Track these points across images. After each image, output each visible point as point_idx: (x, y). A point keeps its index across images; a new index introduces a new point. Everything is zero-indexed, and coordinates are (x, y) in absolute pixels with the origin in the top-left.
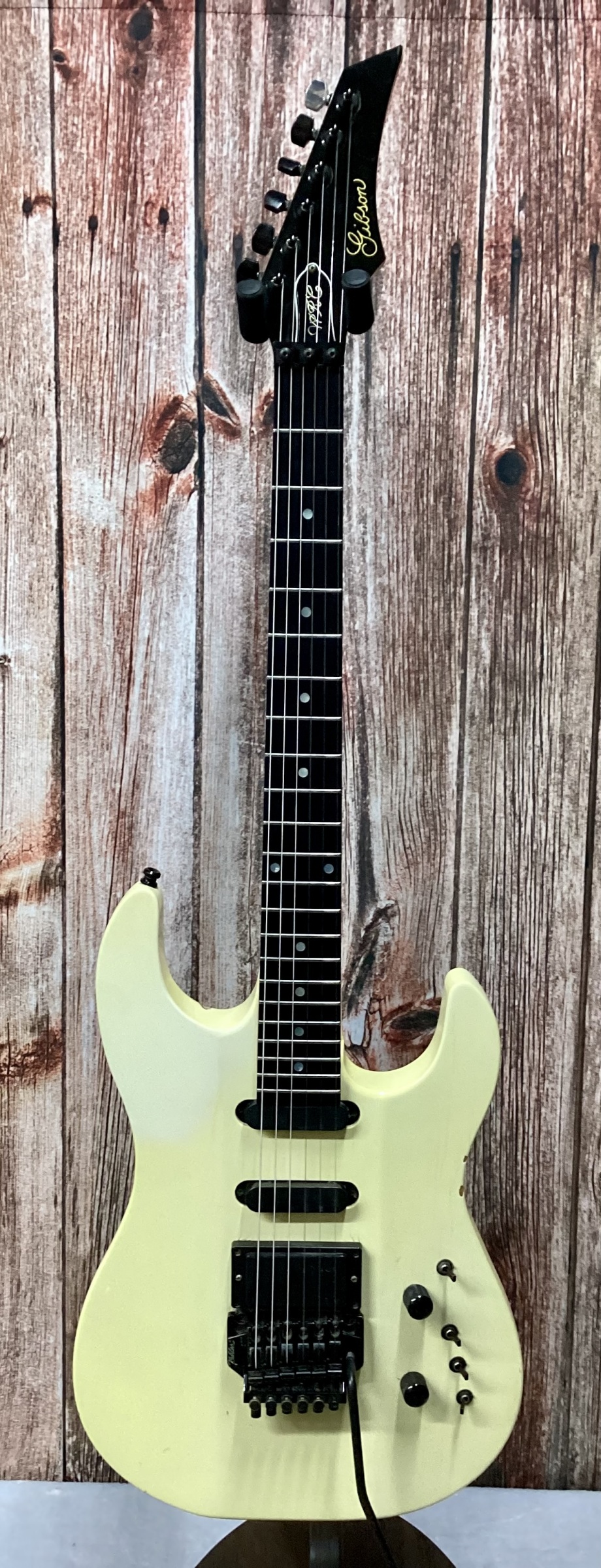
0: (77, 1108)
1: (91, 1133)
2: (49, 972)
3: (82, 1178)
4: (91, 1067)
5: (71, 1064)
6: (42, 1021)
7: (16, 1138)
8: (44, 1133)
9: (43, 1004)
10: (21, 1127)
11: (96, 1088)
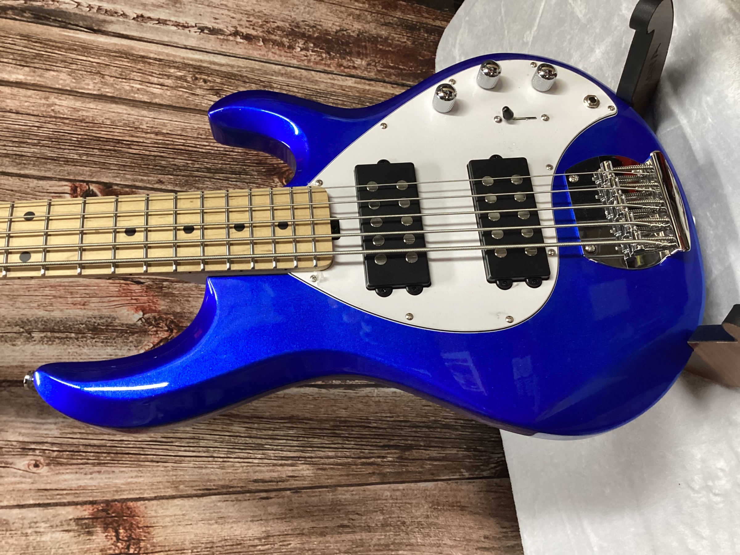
0: (175, 484)
1: (200, 471)
2: (26, 522)
3: (244, 476)
4: (134, 474)
5: (130, 494)
6: (82, 525)
7: (204, 541)
8: (199, 514)
9: (61, 525)
10: (192, 536)
11: (155, 469)
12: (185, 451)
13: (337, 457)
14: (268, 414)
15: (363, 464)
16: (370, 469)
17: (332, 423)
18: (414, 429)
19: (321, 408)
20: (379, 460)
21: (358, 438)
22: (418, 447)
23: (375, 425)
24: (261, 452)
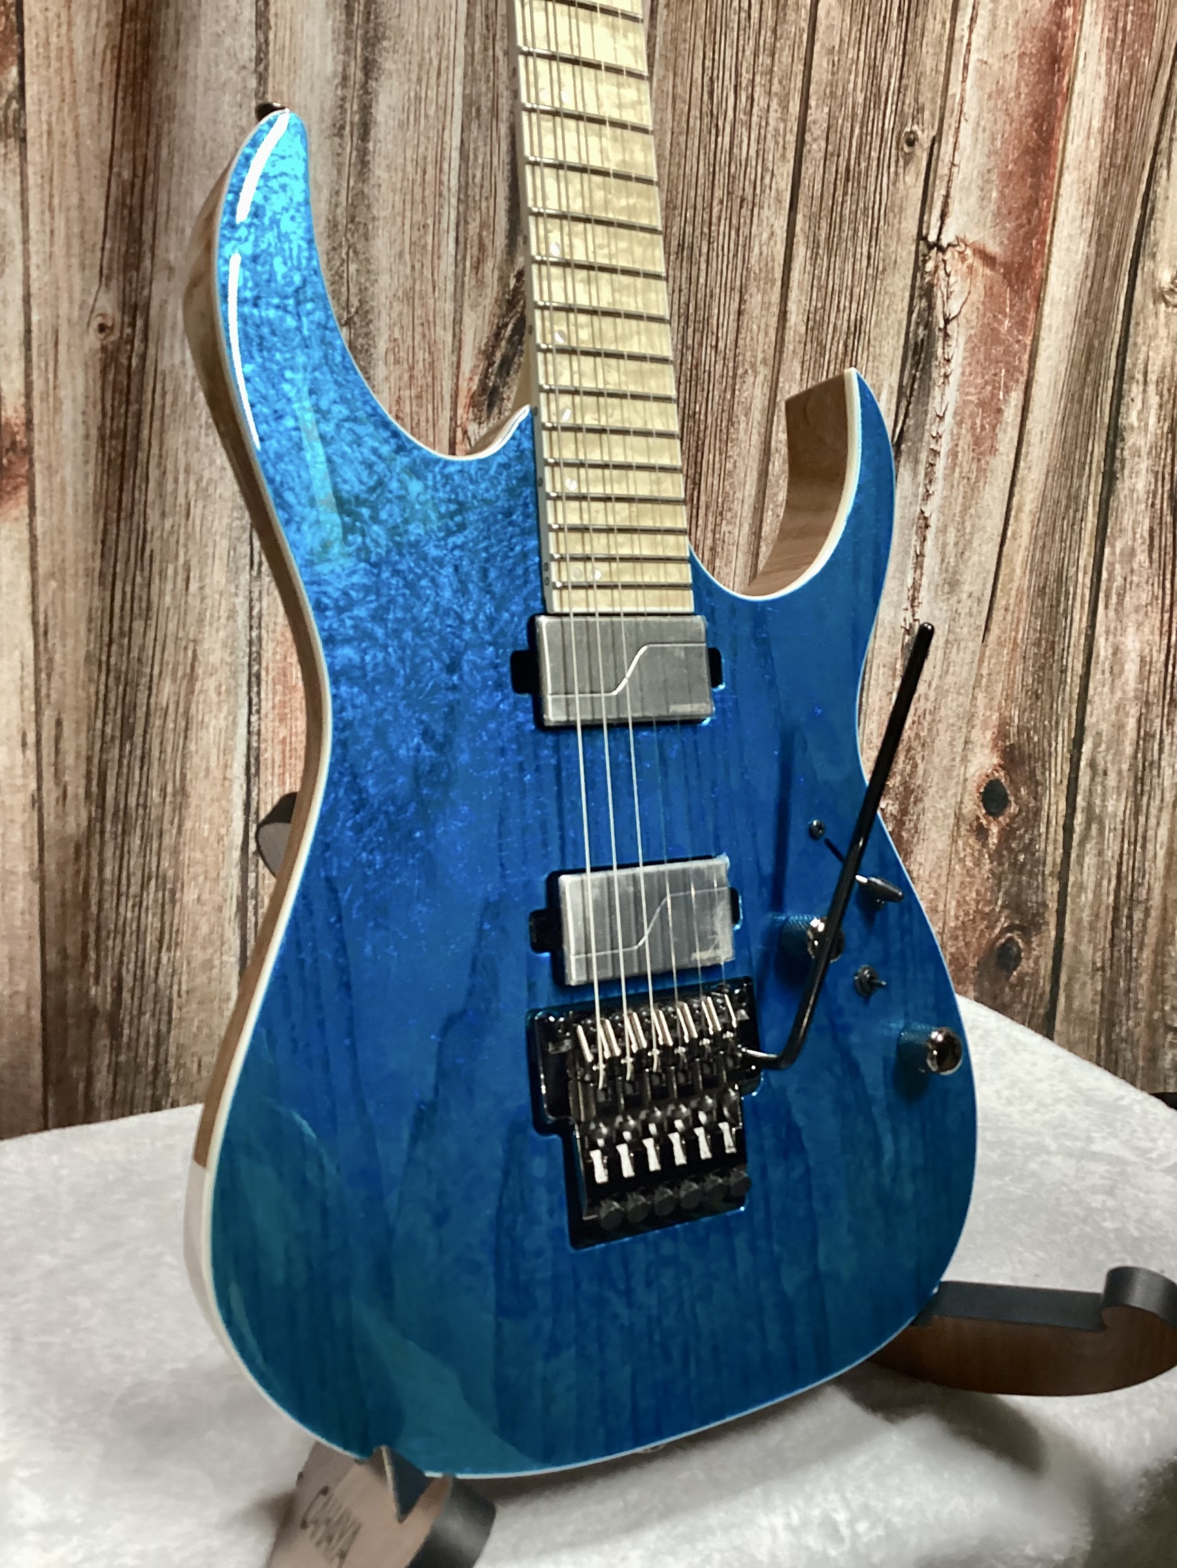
12: (124, 593)
13: (102, 882)
14: (192, 747)
15: (85, 937)
16: (73, 950)
17: (171, 873)
18: (152, 1041)
19: (202, 851)
20: (92, 969)
21: (138, 927)
22: (115, 1049)
23: (164, 960)
24: (118, 734)
